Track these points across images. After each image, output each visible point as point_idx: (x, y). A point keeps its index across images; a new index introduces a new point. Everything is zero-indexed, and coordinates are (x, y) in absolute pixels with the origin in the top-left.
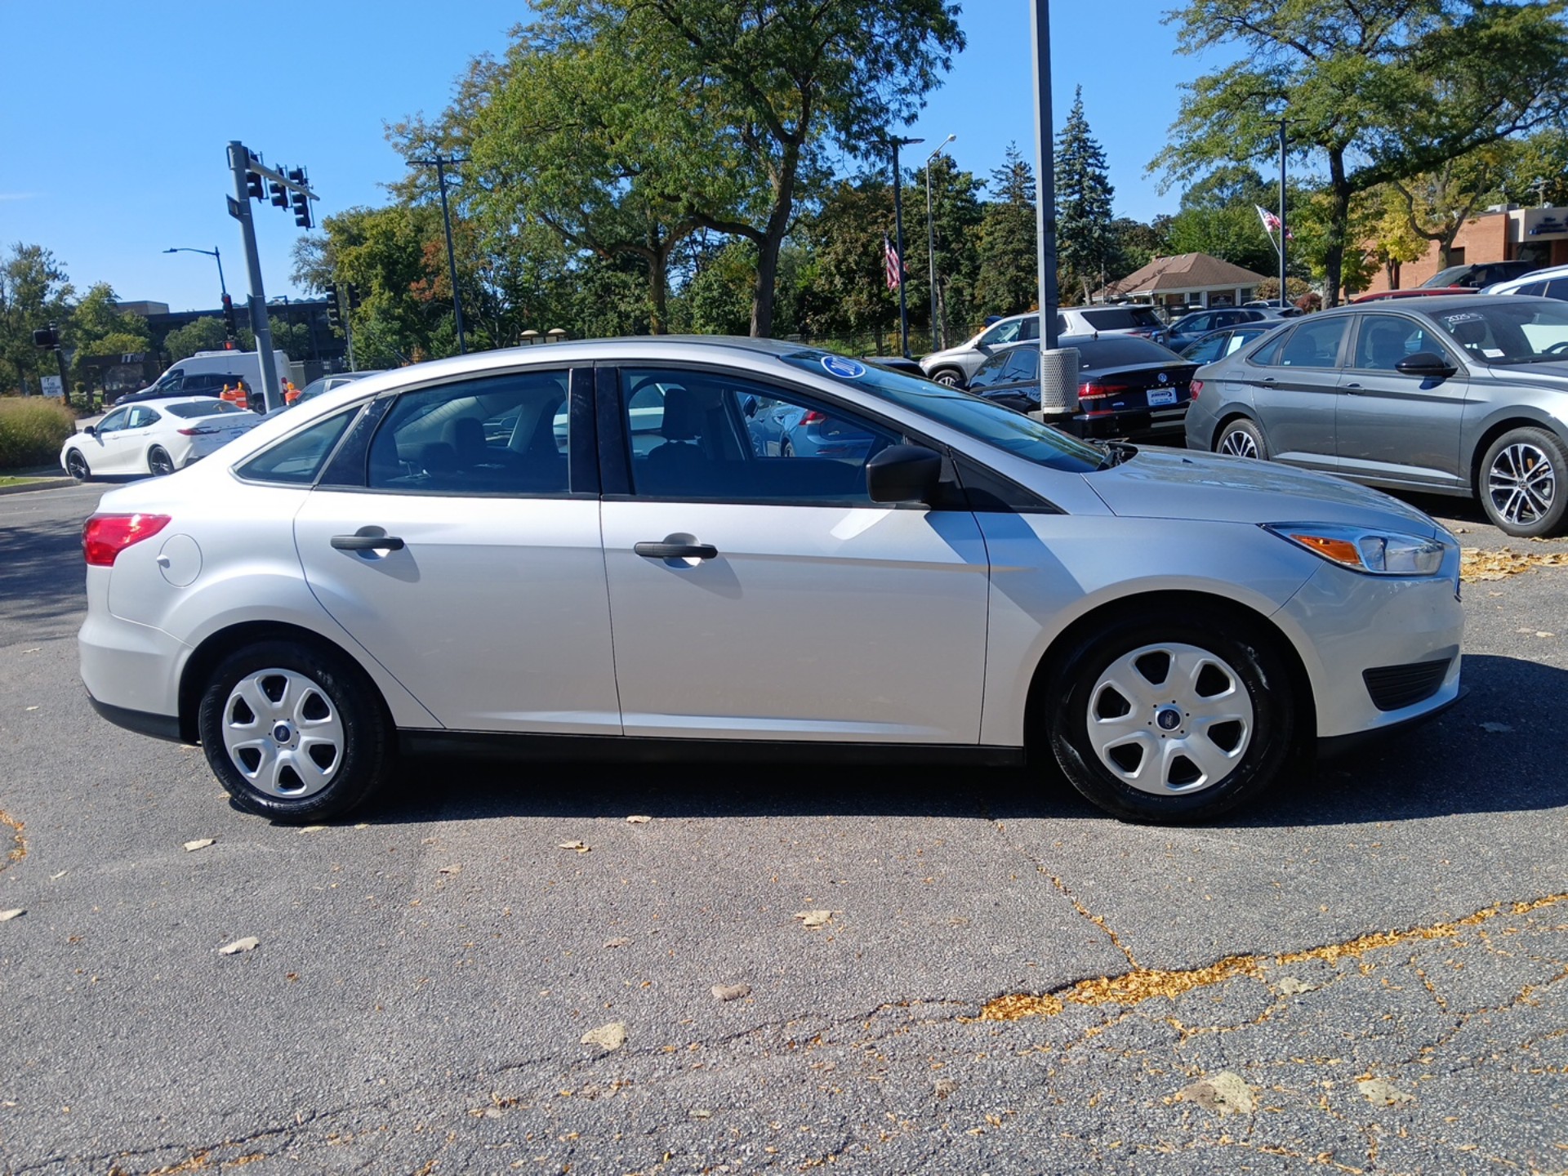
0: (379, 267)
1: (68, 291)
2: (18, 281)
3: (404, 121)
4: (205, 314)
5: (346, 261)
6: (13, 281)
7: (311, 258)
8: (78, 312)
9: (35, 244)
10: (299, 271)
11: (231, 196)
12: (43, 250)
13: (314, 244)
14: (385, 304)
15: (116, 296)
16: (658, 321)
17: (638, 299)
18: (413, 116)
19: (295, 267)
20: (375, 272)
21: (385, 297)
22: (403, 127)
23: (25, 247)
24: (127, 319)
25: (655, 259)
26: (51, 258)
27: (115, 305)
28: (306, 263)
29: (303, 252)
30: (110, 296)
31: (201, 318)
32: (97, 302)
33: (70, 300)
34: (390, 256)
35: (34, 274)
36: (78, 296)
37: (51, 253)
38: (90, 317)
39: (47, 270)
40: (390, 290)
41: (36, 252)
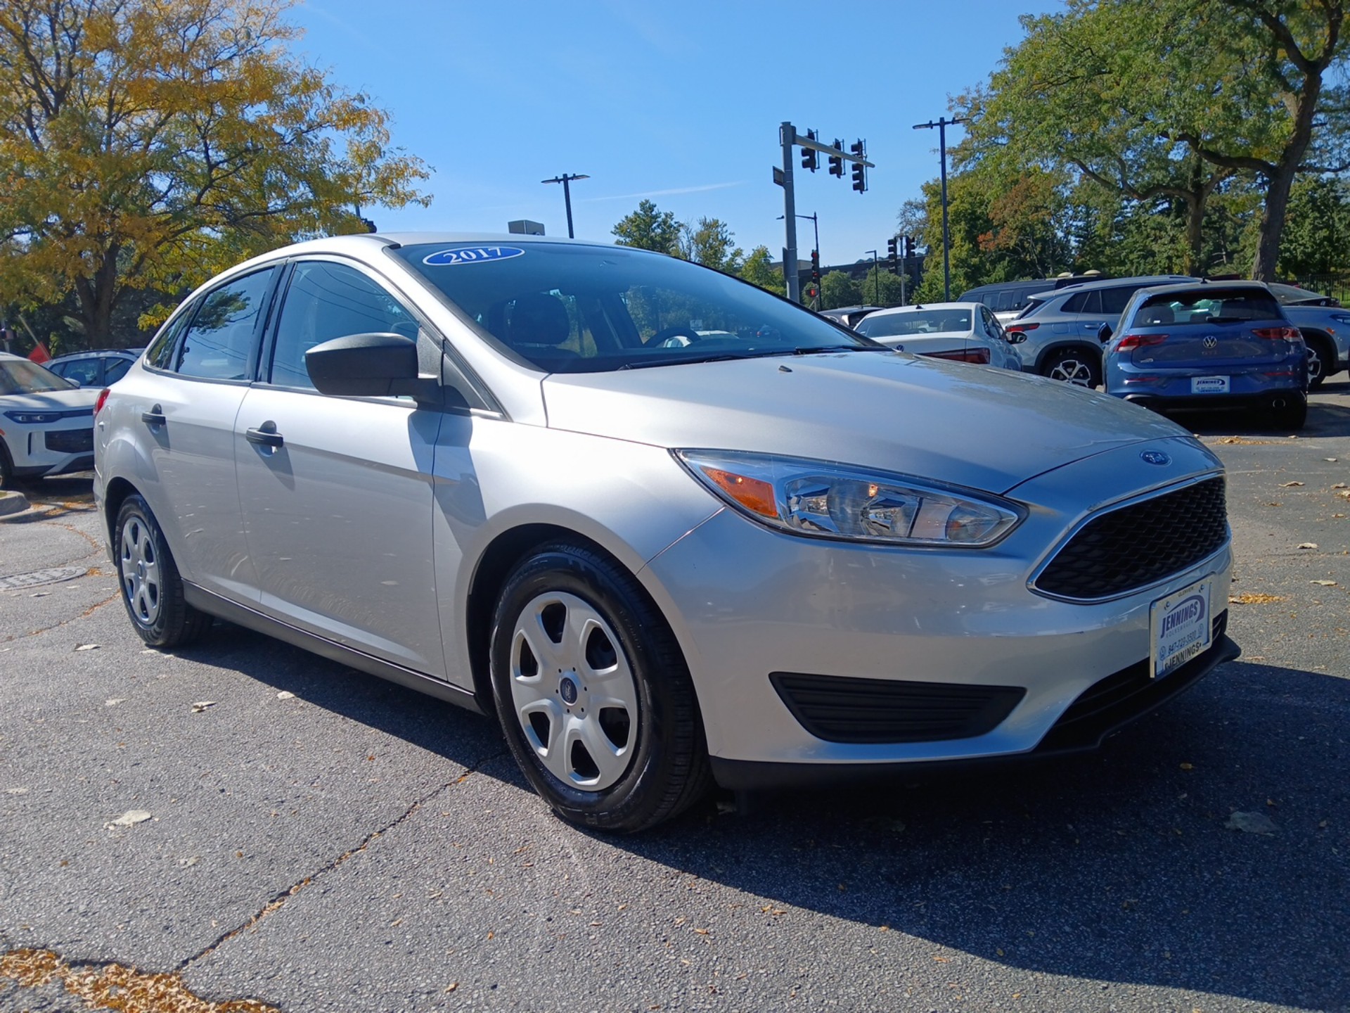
0: (963, 223)
1: (738, 253)
2: (701, 246)
3: (964, 93)
4: (834, 268)
5: (936, 219)
6: (697, 247)
7: (914, 218)
8: (743, 269)
9: (715, 218)
10: (902, 230)
11: (776, 166)
12: (720, 223)
13: (916, 207)
14: (964, 255)
15: (770, 257)
16: (1191, 260)
17: (1173, 240)
18: (973, 88)
19: (900, 227)
20: (959, 227)
21: (965, 248)
22: (963, 97)
23: (708, 221)
24: (776, 274)
25: (1193, 201)
26: (725, 229)
27: (769, 264)
28: (908, 223)
29: (908, 214)
30: (766, 257)
31: (831, 272)
32: (756, 261)
33: (739, 261)
34: (974, 212)
35: (711, 241)
36: (745, 257)
37: (725, 225)
38: (751, 273)
39: (720, 238)
40: (970, 242)
41: (715, 224)
